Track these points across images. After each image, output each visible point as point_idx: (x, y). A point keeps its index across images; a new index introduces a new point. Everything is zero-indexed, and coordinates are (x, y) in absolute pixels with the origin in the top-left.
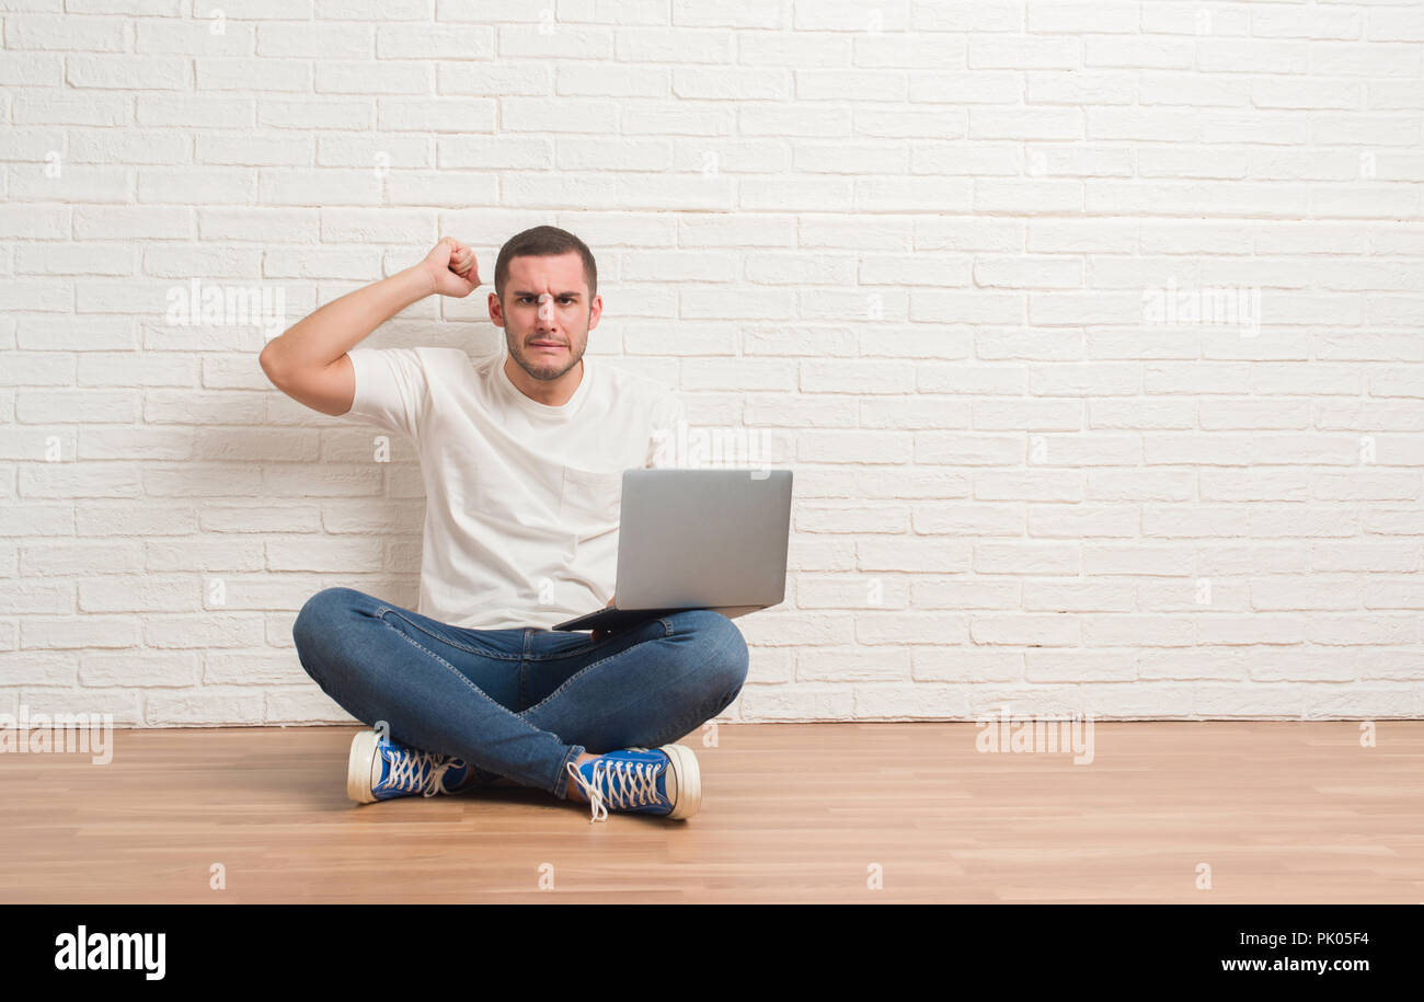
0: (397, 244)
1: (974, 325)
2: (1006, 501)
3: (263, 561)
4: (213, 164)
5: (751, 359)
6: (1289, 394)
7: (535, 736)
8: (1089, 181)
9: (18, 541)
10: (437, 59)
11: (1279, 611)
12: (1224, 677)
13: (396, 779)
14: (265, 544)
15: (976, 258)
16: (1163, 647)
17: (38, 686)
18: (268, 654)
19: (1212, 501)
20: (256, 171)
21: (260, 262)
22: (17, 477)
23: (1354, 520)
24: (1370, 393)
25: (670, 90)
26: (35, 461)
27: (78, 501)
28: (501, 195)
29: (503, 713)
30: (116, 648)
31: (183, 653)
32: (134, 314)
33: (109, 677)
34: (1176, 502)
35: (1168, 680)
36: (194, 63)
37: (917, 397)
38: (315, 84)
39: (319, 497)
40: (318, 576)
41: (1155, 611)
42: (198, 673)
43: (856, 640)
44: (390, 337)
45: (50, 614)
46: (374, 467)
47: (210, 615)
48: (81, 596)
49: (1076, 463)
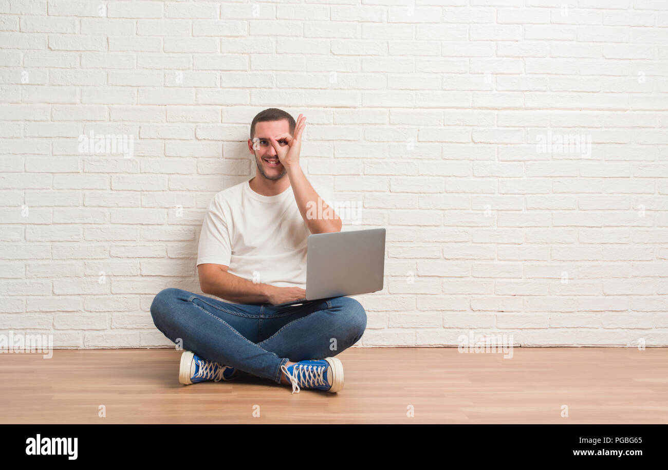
0: (202, 123)
1: (472, 160)
2: (487, 243)
3: (139, 271)
4: (116, 85)
5: (368, 176)
6: (621, 193)
7: (264, 354)
8: (526, 93)
9: (25, 261)
10: (221, 36)
11: (616, 295)
12: (590, 326)
13: (202, 373)
14: (140, 263)
15: (473, 129)
16: (562, 312)
17: (34, 329)
18: (141, 315)
19: (585, 243)
20: (136, 88)
21: (138, 131)
22: (25, 231)
23: (652, 252)
24: (659, 193)
25: (329, 50)
26: (33, 224)
27: (54, 243)
28: (251, 99)
29: (250, 344)
30: (71, 312)
31: (102, 314)
32: (79, 155)
33: (67, 325)
34: (567, 243)
35: (563, 327)
36: (108, 39)
37: (446, 194)
38: (164, 49)
39: (165, 241)
40: (164, 278)
41: (557, 295)
42: (109, 323)
43: (417, 308)
44: (198, 166)
45: (40, 295)
46: (191, 227)
47: (114, 296)
48: (55, 288)
49: (521, 225)
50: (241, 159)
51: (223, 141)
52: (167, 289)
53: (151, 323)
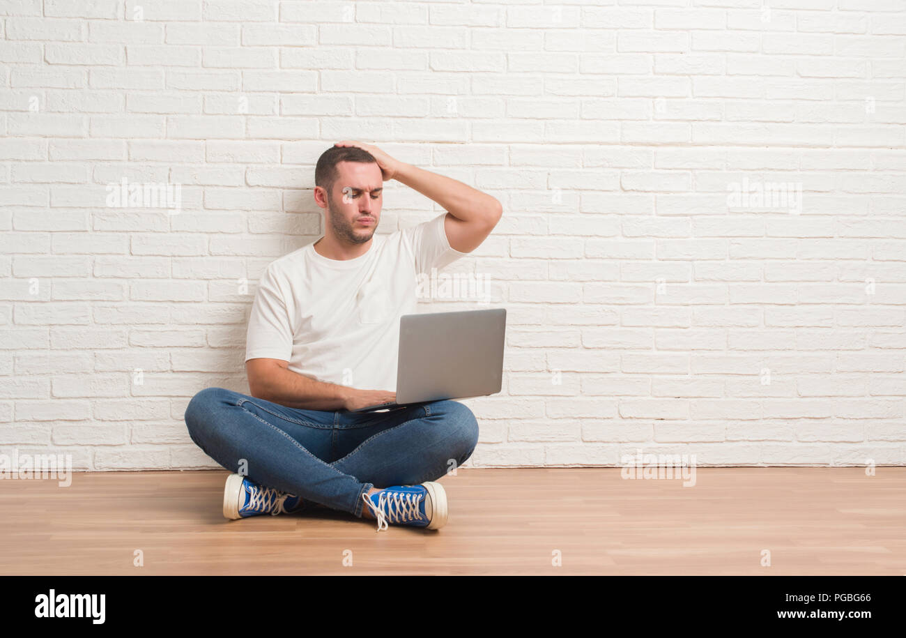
0: (255, 163)
1: (621, 214)
2: (641, 326)
3: (169, 364)
4: (138, 113)
6: (821, 259)
7: (340, 478)
8: (694, 123)
9: (13, 352)
10: (280, 46)
11: (815, 397)
12: (780, 439)
13: (254, 504)
14: (170, 354)
15: (623, 172)
16: (741, 420)
17: (26, 444)
18: (171, 424)
19: (772, 327)
20: (165, 117)
21: (167, 176)
22: (13, 311)
23: (863, 339)
24: (873, 258)
25: (428, 65)
26: (25, 301)
27: (52, 327)
28: (321, 132)
29: (320, 464)
30: (76, 421)
31: (118, 424)
32: (87, 208)
33: (71, 439)
34: (749, 327)
35: (744, 440)
36: (126, 49)
37: (585, 261)
38: (202, 62)
39: (205, 324)
40: (204, 375)
41: (737, 397)
42: (128, 436)
43: (547, 415)
44: (250, 222)
45: (35, 399)
46: (240, 305)
47: (135, 399)
48: (54, 388)
49: (686, 303)
50: (309, 213)
51: (283, 188)
52: (207, 389)
53: (186, 437)
